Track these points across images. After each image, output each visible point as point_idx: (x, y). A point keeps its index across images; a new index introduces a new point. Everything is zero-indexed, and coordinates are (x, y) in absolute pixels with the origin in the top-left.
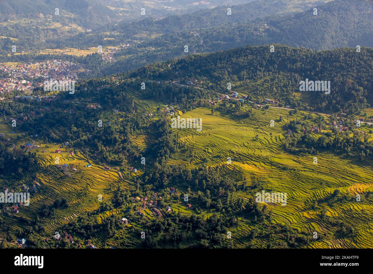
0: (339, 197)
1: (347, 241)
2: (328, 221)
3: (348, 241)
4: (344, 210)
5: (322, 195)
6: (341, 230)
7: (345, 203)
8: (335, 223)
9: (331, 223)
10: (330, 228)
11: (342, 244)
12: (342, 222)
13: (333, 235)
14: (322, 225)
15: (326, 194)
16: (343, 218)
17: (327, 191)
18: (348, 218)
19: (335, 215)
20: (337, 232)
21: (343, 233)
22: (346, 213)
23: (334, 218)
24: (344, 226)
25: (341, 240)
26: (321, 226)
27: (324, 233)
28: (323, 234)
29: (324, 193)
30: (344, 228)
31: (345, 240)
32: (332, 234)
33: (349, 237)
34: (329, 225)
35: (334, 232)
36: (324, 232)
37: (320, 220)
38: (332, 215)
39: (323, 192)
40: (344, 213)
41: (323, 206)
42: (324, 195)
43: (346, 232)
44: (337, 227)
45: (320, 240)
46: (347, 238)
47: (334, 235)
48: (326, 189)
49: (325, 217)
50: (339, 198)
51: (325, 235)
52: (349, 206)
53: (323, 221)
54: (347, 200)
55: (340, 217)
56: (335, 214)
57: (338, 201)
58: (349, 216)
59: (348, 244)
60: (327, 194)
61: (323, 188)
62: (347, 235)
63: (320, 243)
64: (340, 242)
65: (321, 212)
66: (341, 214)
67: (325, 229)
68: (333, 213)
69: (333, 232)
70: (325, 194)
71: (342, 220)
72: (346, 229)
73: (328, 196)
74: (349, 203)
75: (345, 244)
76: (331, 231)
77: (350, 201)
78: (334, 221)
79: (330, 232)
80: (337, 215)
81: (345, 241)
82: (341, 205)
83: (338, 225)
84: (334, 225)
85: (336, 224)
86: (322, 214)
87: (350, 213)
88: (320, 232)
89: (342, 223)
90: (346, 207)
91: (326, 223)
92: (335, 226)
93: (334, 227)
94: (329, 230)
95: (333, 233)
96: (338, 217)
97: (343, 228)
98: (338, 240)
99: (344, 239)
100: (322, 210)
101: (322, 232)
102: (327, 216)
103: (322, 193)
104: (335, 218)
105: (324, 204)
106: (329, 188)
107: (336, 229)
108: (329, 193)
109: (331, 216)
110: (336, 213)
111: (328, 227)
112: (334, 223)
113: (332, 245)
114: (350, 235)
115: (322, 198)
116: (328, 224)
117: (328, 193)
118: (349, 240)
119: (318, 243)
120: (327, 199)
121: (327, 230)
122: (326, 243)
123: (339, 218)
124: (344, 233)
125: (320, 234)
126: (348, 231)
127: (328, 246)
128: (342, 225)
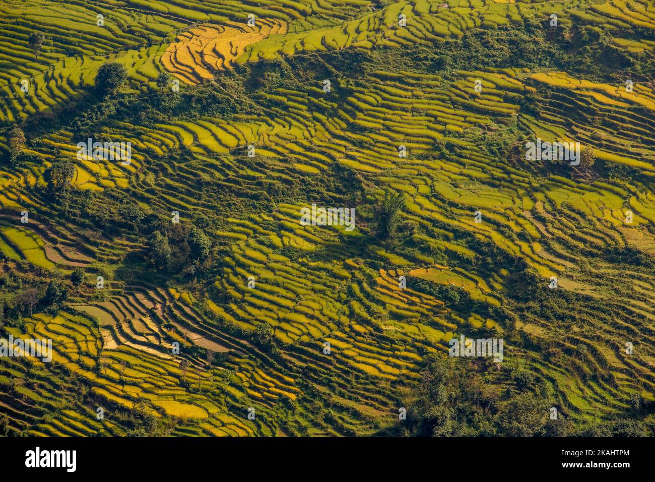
0: (122, 96)
1: (180, 299)
2: (85, 215)
3: (186, 295)
4: (156, 157)
5: (45, 96)
6: (150, 249)
7: (157, 121)
8: (117, 218)
9: (97, 223)
10: (96, 244)
11: (159, 313)
12: (150, 212)
13: (111, 275)
14: (57, 233)
15: (60, 88)
16: (152, 192)
17: (66, 73)
18: (176, 189)
19: (112, 184)
20: (132, 259)
21: (157, 265)
22: (164, 170)
23: (112, 197)
24: (159, 228)
25: (152, 293)
26: (54, 241)
27: (70, 272)
28: (67, 277)
29: (52, 84)
30: (160, 237)
31: (172, 291)
32: (109, 269)
33: (189, 277)
34: (88, 233)
35: (116, 262)
36: (69, 268)
37: (45, 213)
38: (99, 184)
39: (47, 79)
40: (155, 172)
41: (52, 148)
42: (53, 95)
43: (173, 254)
44: (129, 239)
45: (54, 307)
46: (179, 282)
47: (119, 275)
48: (58, 66)
49: (68, 195)
50: (126, 101)
51: (75, 279)
52: (177, 135)
53: (62, 215)
54: (164, 110)
55: (140, 191)
56: (112, 178)
57: (119, 115)
58: (181, 179)
59: (187, 310)
60: (67, 87)
61: (44, 63)
62: (178, 268)
63: (58, 320)
64: (150, 305)
65: (47, 175)
66: (142, 176)
67: (72, 254)
68: (105, 173)
69: (112, 262)
70: (57, 92)
71: (147, 201)
72: (172, 242)
73: (71, 98)
74: (175, 120)
75: (176, 312)
76: (101, 260)
77: (176, 111)
78: (111, 211)
79: (98, 265)
80: (123, 183)
81: (172, 298)
82: (138, 135)
83: (131, 228)
84: (112, 229)
85: (121, 225)
86: (51, 185)
87: (181, 169)
88: (51, 267)
89: (148, 219)
90: (163, 143)
91: (73, 222)
92: (119, 235)
93: (117, 240)
94: (91, 254)
95: (115, 267)
96: (127, 190)
97: (155, 237)
98: (139, 296)
99: (165, 288)
100: (49, 165)
101: (60, 266)
102: (76, 192)
103: (42, 84)
104: (116, 199)
105: (57, 138)
106: (70, 61)
107: (123, 245)
108: (77, 81)
109: (94, 188)
110: (119, 173)
111: (87, 240)
112: (112, 222)
113: (113, 323)
114: (192, 269)
115: (42, 107)
116: (83, 226)
117: (70, 83)
118: (192, 290)
119: (47, 319)
120: (65, 111)
121: (81, 257)
122: (83, 315)
123: (134, 194)
124: (162, 260)
125: (51, 275)
126: (182, 249)
127: (95, 331)
128: (149, 225)
